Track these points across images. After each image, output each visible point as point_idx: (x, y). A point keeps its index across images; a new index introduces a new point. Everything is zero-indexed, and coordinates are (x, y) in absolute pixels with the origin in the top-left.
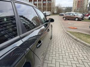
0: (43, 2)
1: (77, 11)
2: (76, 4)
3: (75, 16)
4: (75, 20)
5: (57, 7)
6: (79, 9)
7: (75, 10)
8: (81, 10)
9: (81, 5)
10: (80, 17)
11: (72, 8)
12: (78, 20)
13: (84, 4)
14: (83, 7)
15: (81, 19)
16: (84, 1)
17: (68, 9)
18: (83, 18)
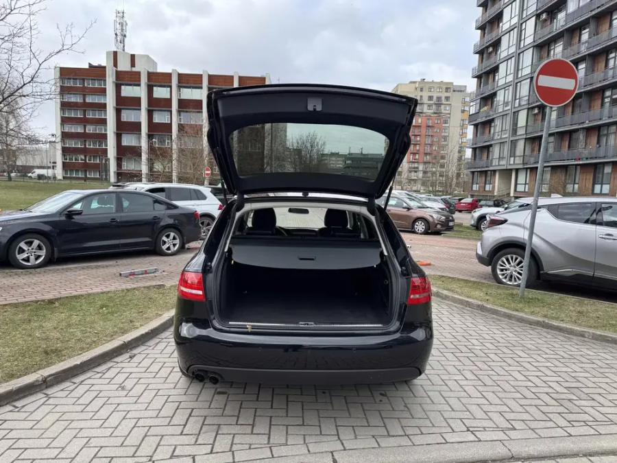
1: (410, 181)
3: (409, 209)
4: (414, 232)
5: (298, 151)
6: (421, 167)
8: (434, 173)
9: (431, 145)
10: (435, 216)
12: (426, 233)
13: (443, 140)
14: (443, 157)
15: (439, 226)
16: (444, 125)
17: (358, 168)
18: (451, 224)
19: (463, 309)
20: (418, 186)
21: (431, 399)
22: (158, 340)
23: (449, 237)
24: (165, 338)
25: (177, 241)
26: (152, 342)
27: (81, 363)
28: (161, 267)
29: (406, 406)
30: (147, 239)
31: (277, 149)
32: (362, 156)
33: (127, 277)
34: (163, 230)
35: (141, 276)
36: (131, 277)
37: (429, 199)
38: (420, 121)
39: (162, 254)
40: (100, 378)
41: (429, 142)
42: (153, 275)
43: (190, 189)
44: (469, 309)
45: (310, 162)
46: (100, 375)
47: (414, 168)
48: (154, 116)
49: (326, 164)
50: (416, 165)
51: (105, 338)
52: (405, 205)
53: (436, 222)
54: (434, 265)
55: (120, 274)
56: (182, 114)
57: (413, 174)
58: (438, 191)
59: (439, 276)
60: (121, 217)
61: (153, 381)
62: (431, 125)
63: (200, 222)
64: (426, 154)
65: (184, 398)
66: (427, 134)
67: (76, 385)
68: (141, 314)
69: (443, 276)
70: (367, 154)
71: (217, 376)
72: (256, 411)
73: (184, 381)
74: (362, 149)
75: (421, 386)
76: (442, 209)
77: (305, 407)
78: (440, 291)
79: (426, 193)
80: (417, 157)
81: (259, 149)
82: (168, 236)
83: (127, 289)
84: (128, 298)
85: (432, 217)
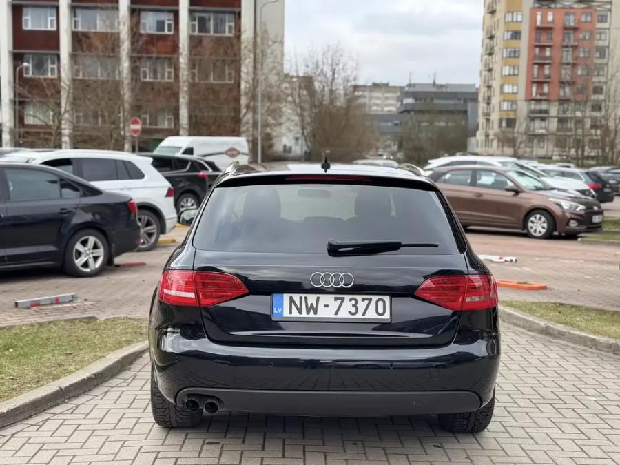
0: (133, 12)
1: (533, 137)
2: (515, 54)
3: (517, 192)
4: (527, 235)
5: (307, 82)
6: (554, 110)
7: (511, 123)
8: (579, 122)
9: (573, 66)
10: (566, 205)
11: (472, 97)
12: (549, 236)
13: (598, 55)
14: (598, 90)
15: (573, 224)
16: (599, 25)
17: (428, 112)
18: (596, 219)
19: (585, 351)
20: (548, 148)
21: (505, 452)
22: (107, 389)
23: (591, 243)
24: (116, 386)
25: (101, 252)
26: (98, 391)
27: (8, 411)
28: (81, 294)
29: (468, 458)
30: (52, 248)
31: (265, 79)
32: (434, 90)
33: (28, 308)
34: (77, 231)
35: (50, 307)
36: (35, 308)
37: (563, 174)
38: (550, 17)
39: (77, 274)
40: (37, 430)
41: (571, 61)
42: (69, 305)
43: (115, 161)
44: (594, 351)
45: (332, 102)
46: (36, 428)
47: (540, 112)
48: (24, 18)
49: (365, 105)
50: (544, 106)
51: (28, 385)
52: (510, 184)
53: (568, 215)
54: (551, 289)
55: (17, 304)
56: (79, 12)
57: (537, 124)
58: (588, 158)
59: (555, 304)
60: (7, 209)
61: (113, 432)
62: (572, 24)
63: (137, 219)
64: (563, 83)
65: (161, 449)
66: (564, 44)
67: (6, 439)
68: (71, 356)
69: (562, 305)
70: (446, 86)
71: (214, 402)
72: (262, 460)
73: (157, 432)
74: (435, 75)
75: (495, 438)
76: (583, 192)
77: (328, 457)
78: (550, 324)
79: (562, 161)
80: (546, 89)
81: (230, 79)
82: (84, 243)
83: (38, 323)
84: (45, 336)
85: (560, 205)
